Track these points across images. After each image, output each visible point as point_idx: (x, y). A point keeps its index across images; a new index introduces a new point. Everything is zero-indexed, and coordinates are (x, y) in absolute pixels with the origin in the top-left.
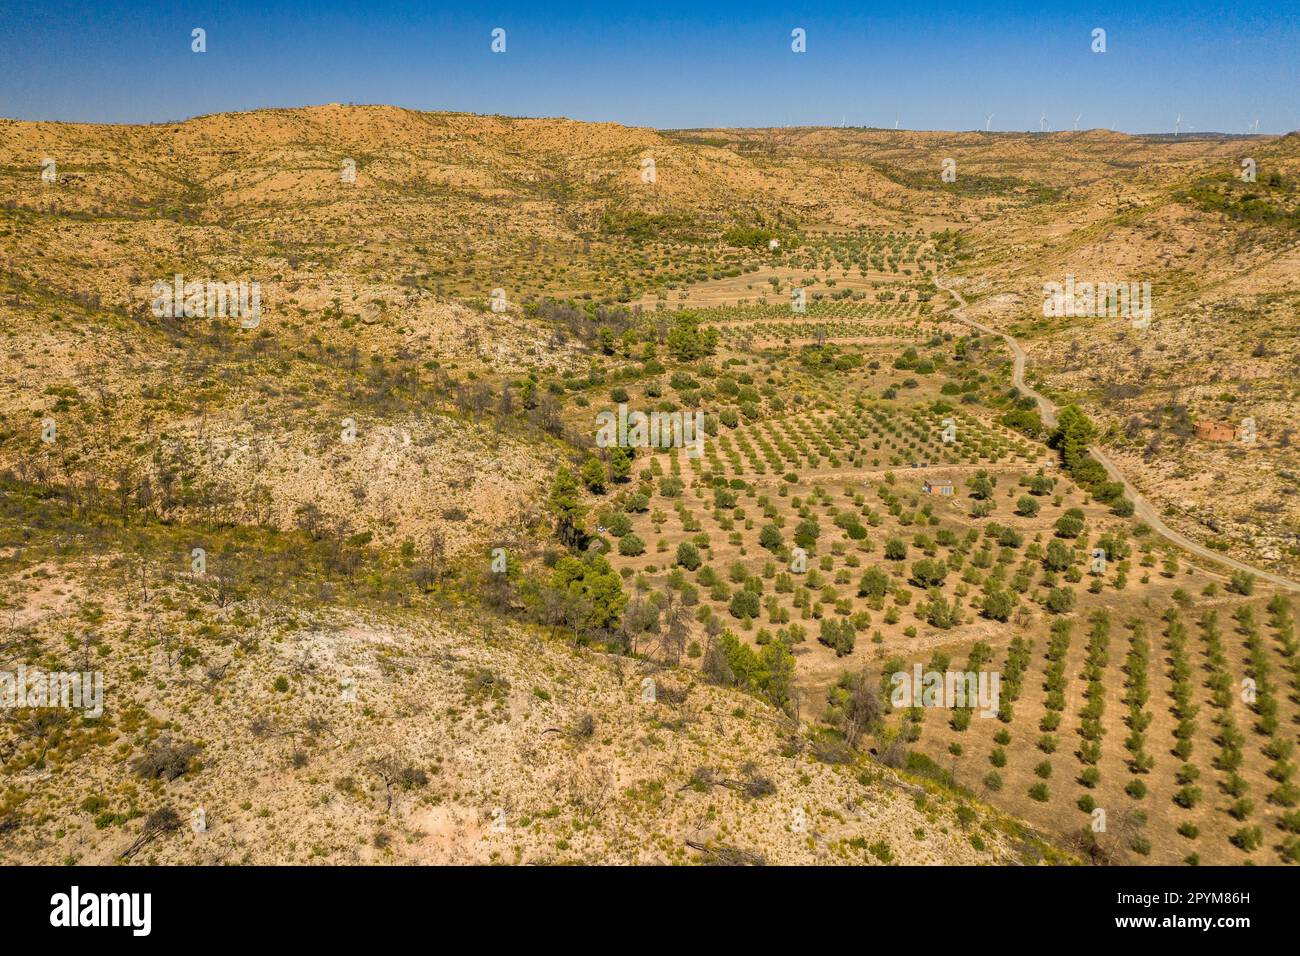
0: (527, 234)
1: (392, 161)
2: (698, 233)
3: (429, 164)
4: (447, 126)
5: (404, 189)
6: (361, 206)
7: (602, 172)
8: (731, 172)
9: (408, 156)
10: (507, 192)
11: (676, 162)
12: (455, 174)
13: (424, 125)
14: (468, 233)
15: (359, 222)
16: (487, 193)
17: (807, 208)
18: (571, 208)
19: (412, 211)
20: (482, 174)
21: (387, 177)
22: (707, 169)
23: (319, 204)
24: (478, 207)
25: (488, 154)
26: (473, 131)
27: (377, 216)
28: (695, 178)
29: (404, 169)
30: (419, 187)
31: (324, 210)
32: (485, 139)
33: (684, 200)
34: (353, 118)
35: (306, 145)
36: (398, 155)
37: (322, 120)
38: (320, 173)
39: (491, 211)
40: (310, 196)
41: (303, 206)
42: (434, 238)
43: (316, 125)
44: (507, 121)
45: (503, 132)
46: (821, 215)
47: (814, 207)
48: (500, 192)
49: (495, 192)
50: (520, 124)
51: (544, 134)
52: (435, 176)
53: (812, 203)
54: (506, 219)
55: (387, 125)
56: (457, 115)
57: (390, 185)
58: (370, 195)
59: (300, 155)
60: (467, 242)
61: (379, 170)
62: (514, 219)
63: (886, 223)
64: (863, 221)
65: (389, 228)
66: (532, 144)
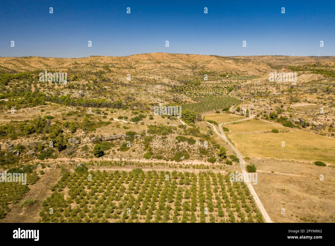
0: (185, 74)
1: (164, 63)
2: (215, 75)
3: (171, 63)
4: (176, 56)
5: (166, 67)
6: (158, 70)
7: (203, 65)
8: (229, 65)
9: (167, 62)
10: (184, 68)
11: (218, 63)
12: (175, 65)
13: (171, 56)
14: (175, 74)
15: (158, 72)
16: (180, 68)
17: (243, 72)
18: (195, 71)
19: (166, 70)
20: (180, 65)
21: (163, 65)
22: (224, 64)
23: (152, 69)
24: (178, 70)
25: (183, 61)
26: (181, 57)
27: (161, 71)
28: (221, 66)
29: (167, 64)
30: (169, 67)
31: (153, 70)
32: (183, 59)
33: (217, 70)
34: (158, 55)
35: (150, 60)
36: (166, 62)
37: (153, 55)
38: (152, 64)
39: (180, 71)
40: (151, 68)
41: (149, 70)
42: (169, 74)
43: (152, 56)
44: (188, 55)
45: (187, 57)
46: (246, 73)
47: (245, 72)
48: (183, 68)
49: (182, 68)
50: (190, 56)
51: (195, 58)
52: (172, 65)
53: (244, 71)
54: (182, 72)
55: (164, 56)
56: (178, 54)
57: (163, 66)
58: (160, 68)
59: (149, 61)
60: (175, 75)
61: (162, 64)
62: (183, 72)
63: (258, 74)
64: (254, 74)
65: (162, 73)
66: (192, 60)
